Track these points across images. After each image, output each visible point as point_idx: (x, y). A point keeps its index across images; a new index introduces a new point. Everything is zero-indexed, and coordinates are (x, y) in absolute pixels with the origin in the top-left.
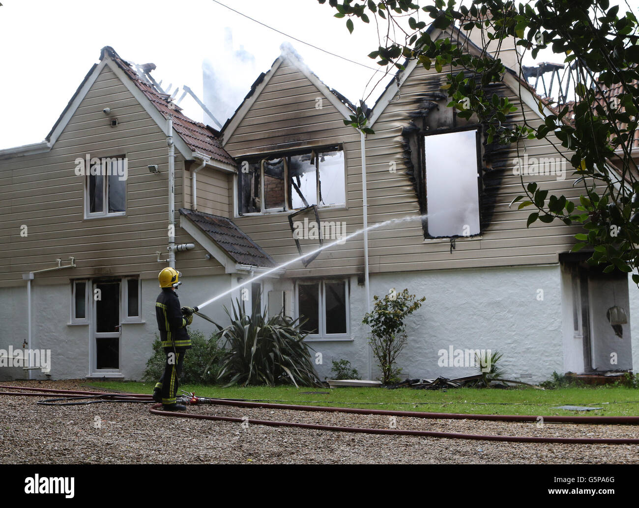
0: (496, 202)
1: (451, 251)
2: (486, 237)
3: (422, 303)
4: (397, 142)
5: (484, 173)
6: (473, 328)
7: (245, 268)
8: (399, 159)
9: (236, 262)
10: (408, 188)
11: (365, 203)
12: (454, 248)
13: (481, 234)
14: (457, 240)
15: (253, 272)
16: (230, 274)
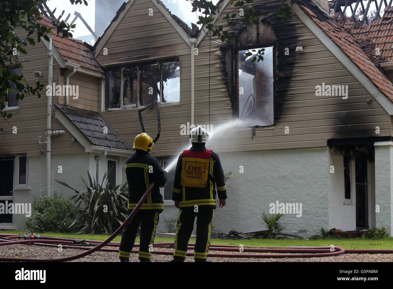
0: (284, 101)
1: (252, 137)
2: (277, 127)
3: (229, 176)
4: (217, 55)
5: (277, 78)
6: (267, 196)
7: (99, 148)
8: (217, 67)
9: (92, 144)
10: (224, 90)
11: (193, 101)
12: (255, 135)
13: (274, 125)
14: (257, 129)
15: (106, 152)
16: (89, 153)
